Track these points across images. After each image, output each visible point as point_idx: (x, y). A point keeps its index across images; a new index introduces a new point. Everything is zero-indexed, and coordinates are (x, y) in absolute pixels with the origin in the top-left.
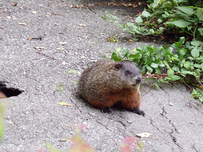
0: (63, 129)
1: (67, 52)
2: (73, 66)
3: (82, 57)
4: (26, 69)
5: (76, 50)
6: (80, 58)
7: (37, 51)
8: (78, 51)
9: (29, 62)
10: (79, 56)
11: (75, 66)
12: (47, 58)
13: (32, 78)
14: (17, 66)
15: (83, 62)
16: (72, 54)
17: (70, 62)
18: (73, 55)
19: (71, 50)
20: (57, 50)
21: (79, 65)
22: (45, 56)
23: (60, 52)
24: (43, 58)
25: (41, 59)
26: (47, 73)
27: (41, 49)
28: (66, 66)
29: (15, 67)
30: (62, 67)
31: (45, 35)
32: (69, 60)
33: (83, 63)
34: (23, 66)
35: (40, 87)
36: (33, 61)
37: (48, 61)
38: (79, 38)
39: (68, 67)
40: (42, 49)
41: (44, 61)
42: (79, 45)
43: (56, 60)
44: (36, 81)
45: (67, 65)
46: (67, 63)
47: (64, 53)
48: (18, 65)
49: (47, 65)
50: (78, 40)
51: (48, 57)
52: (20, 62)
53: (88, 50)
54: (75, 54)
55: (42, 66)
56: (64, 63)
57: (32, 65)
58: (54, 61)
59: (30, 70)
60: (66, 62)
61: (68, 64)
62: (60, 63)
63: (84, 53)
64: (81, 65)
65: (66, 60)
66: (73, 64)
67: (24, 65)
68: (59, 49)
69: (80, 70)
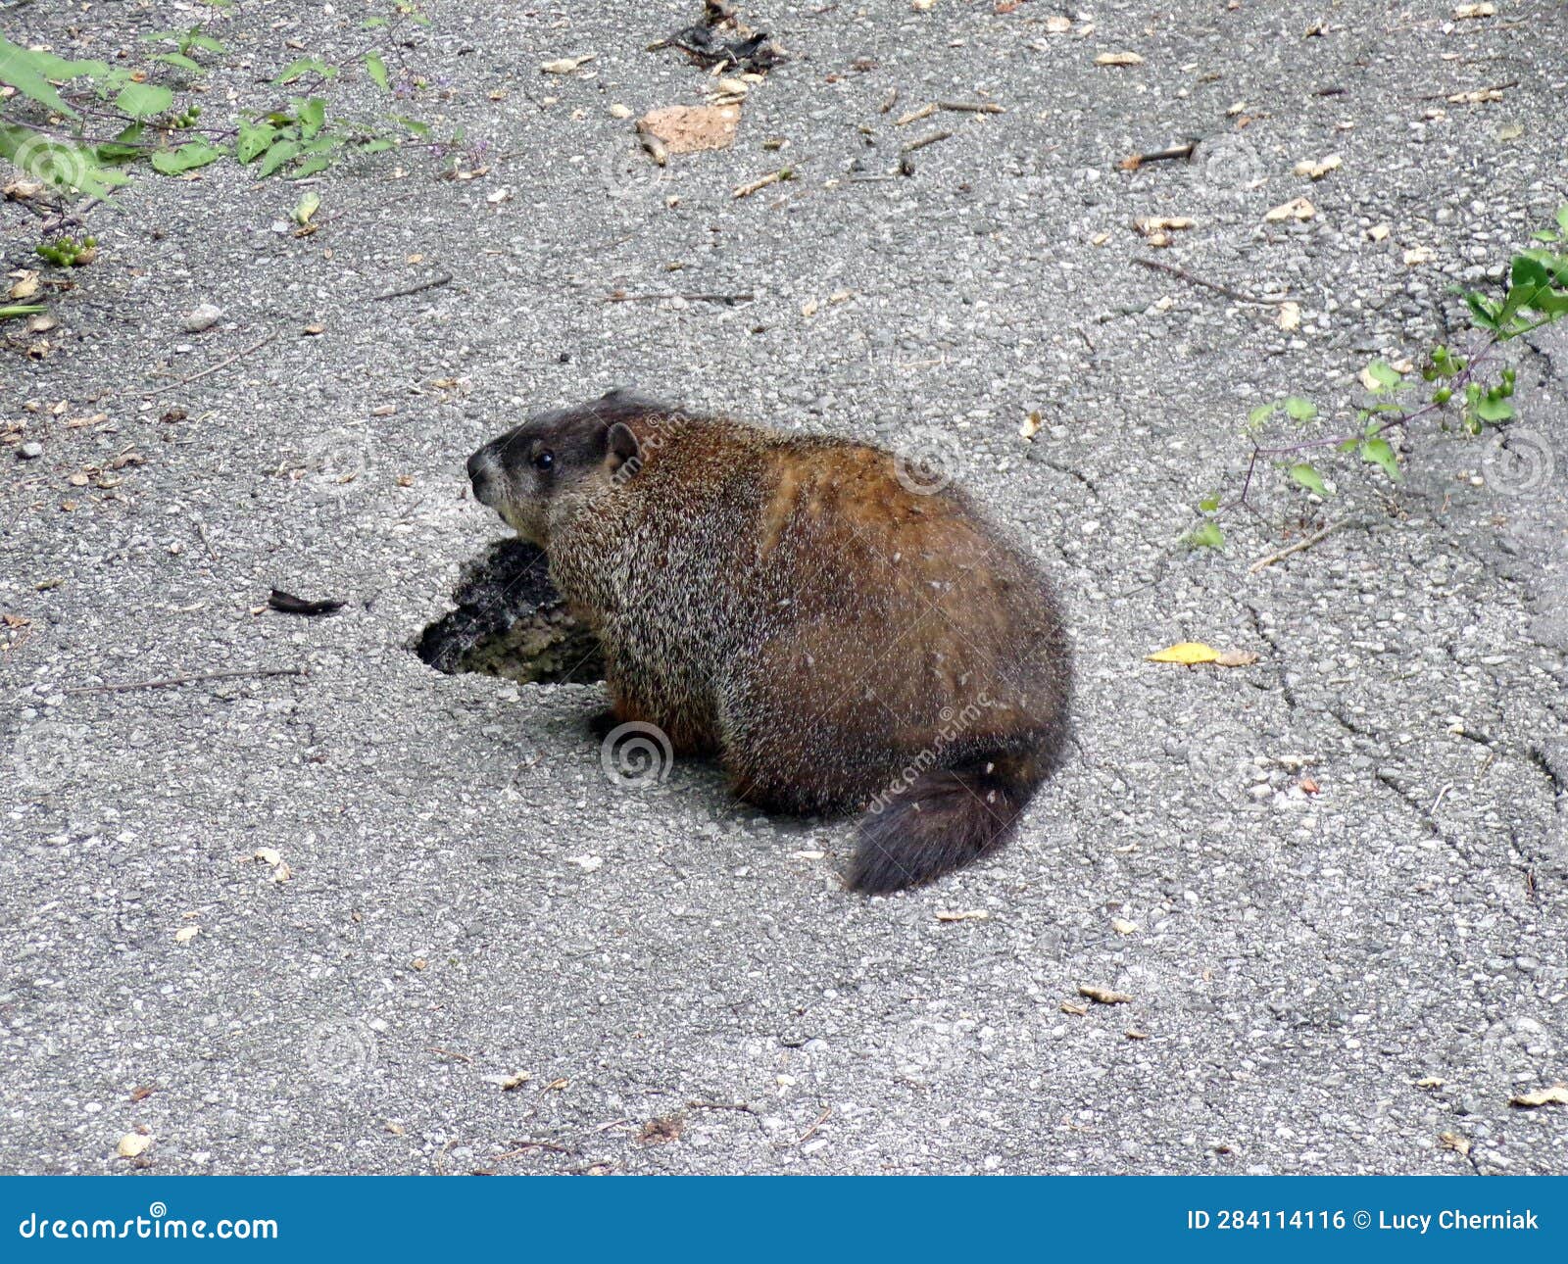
0: (1132, 870)
1: (1326, 230)
2: (1345, 325)
3: (1409, 256)
4: (1042, 397)
5: (1388, 207)
6: (1399, 261)
7: (1144, 253)
8: (1397, 212)
9: (1077, 341)
10: (1394, 248)
11: (1356, 327)
12: (1189, 293)
13: (1061, 462)
14: (997, 383)
15: (1414, 286)
16: (1352, 240)
17: (1332, 304)
18: (1358, 245)
19: (1356, 208)
20: (1271, 221)
21: (1384, 315)
22: (1184, 283)
23: (1287, 233)
24: (1165, 302)
25: (1151, 311)
26: (1168, 411)
27: (1170, 228)
28: (1303, 336)
29: (982, 394)
30: (1271, 348)
31: (1230, 116)
32: (1327, 291)
33: (1412, 296)
34: (1029, 379)
35: (1089, 527)
36: (1100, 331)
37: (1195, 318)
38: (1431, 112)
39: (1313, 343)
40: (1178, 228)
41: (1171, 322)
42: (1417, 162)
43: (1243, 299)
44: (1082, 479)
45: (1310, 329)
46: (1312, 314)
47: (1306, 238)
48: (1001, 375)
49: (1182, 348)
50: (1421, 126)
51: (1201, 284)
52: (1019, 352)
53: (1464, 192)
54: (1372, 238)
55: (1148, 362)
56: (1290, 317)
57: (1085, 366)
58: (1230, 312)
59: (1064, 399)
60: (1301, 304)
61: (1315, 322)
62: (1266, 322)
63: (1435, 221)
64: (1399, 315)
65: (1310, 290)
66: (1348, 314)
67: (1037, 372)
68: (1283, 216)
69: (1384, 351)
